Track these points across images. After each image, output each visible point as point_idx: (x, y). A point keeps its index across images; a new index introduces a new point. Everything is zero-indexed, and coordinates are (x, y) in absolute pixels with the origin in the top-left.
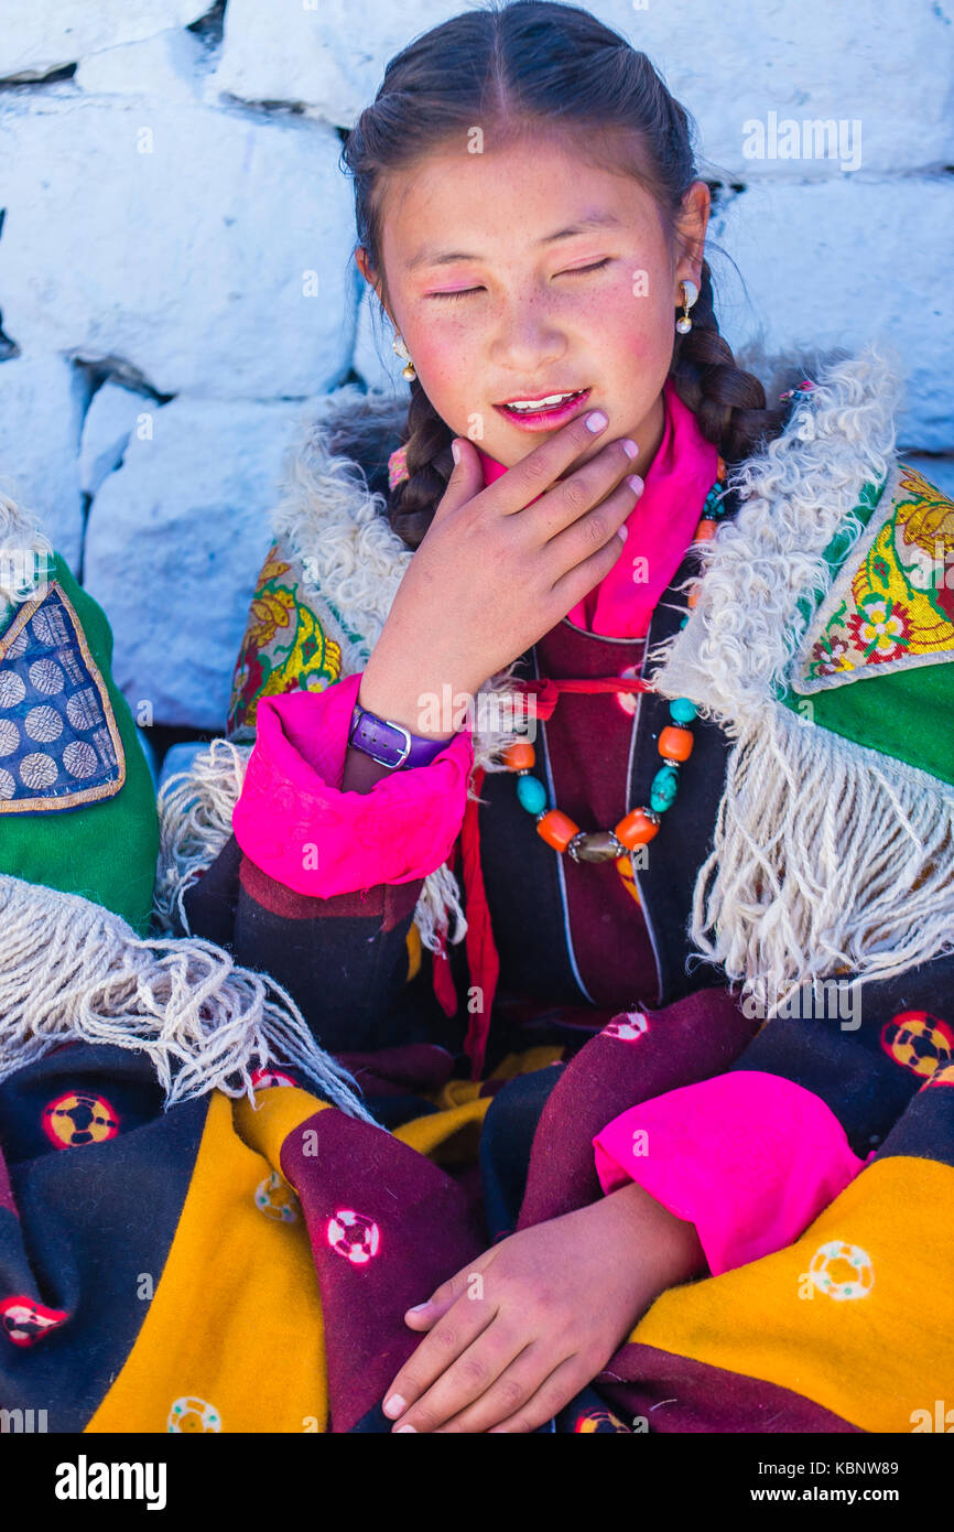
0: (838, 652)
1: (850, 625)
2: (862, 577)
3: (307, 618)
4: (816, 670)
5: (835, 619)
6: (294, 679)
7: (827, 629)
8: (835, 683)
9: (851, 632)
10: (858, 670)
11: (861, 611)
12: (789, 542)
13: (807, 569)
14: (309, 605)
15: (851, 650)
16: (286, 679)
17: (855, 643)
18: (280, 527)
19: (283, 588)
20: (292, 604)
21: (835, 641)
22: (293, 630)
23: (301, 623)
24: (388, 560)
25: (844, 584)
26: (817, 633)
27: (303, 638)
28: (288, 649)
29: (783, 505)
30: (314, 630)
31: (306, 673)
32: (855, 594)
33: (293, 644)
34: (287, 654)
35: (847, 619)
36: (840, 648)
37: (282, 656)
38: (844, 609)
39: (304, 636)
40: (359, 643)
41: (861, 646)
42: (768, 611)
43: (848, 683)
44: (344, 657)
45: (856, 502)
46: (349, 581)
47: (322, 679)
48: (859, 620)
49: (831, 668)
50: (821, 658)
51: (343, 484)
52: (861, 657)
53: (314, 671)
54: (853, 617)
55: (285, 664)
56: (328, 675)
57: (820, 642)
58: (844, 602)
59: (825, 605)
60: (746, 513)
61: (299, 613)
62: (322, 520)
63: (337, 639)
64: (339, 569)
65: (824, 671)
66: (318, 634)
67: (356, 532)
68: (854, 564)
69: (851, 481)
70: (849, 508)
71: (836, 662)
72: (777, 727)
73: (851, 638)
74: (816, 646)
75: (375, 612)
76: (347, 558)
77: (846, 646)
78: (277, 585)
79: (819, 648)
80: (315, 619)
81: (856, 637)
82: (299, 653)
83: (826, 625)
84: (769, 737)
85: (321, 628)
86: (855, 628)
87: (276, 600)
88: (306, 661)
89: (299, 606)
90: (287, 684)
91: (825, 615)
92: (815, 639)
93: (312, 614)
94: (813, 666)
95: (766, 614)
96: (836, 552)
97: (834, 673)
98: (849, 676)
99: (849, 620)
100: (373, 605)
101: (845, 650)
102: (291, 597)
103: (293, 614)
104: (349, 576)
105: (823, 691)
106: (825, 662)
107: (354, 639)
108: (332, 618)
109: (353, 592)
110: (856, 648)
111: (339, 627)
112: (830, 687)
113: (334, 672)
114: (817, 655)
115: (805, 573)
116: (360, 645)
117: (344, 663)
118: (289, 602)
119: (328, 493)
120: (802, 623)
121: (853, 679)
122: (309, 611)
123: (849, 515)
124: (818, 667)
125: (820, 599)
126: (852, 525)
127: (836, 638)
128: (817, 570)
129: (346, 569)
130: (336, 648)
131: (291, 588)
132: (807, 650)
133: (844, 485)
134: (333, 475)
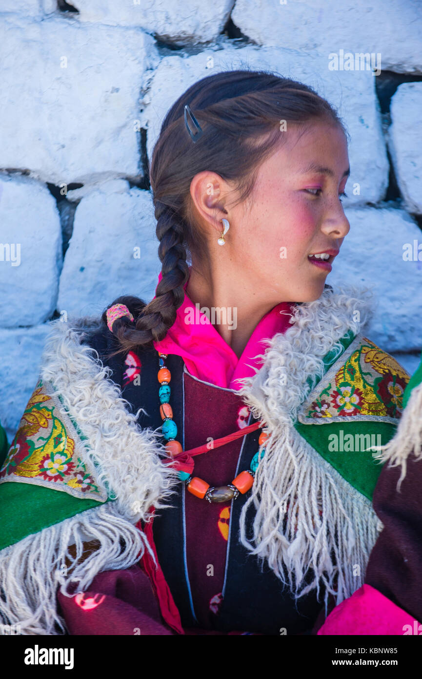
0: (324, 408)
1: (332, 396)
2: (341, 374)
3: (57, 424)
4: (312, 414)
5: (325, 392)
6: (47, 455)
7: (320, 396)
8: (320, 422)
9: (332, 399)
10: (333, 417)
11: (339, 390)
12: (307, 350)
13: (313, 363)
14: (60, 418)
15: (331, 408)
16: (44, 454)
17: (334, 404)
18: (47, 377)
19: (46, 408)
20: (50, 417)
21: (323, 402)
22: (50, 430)
23: (55, 427)
24: (110, 401)
25: (331, 375)
26: (315, 397)
27: (55, 435)
28: (46, 439)
29: (306, 333)
30: (62, 432)
31: (54, 453)
32: (337, 381)
33: (49, 438)
34: (46, 441)
35: (331, 392)
36: (326, 406)
37: (42, 442)
38: (330, 388)
39: (56, 433)
40: (85, 441)
41: (337, 406)
42: (295, 378)
43: (327, 423)
44: (76, 447)
45: (341, 335)
46: (86, 408)
47: (63, 456)
48: (337, 393)
49: (320, 415)
50: (314, 409)
51: (87, 358)
52: (336, 412)
53: (59, 453)
54: (334, 392)
55: (44, 446)
56: (66, 455)
57: (316, 402)
58: (330, 384)
59: (320, 384)
60: (290, 331)
61: (54, 422)
62: (74, 376)
63: (73, 438)
64: (81, 402)
65: (316, 416)
66: (63, 434)
67: (94, 385)
68: (338, 366)
69: (341, 327)
70: (337, 338)
71: (323, 413)
72: (290, 435)
73: (332, 402)
74: (313, 403)
75: (98, 426)
76: (87, 396)
77: (329, 405)
78: (41, 406)
79: (315, 405)
80: (63, 427)
81: (334, 401)
82: (52, 442)
83: (320, 394)
84: (285, 439)
85: (65, 431)
86: (335, 397)
87: (40, 413)
88: (55, 447)
89: (54, 418)
90: (44, 457)
91: (320, 389)
92: (314, 400)
93: (62, 424)
94: (311, 412)
95: (293, 379)
96: (329, 359)
97: (321, 417)
98: (328, 420)
99: (332, 393)
100: (97, 422)
101: (328, 408)
102: (50, 413)
103: (51, 422)
104: (86, 406)
105: (313, 425)
106: (317, 412)
107: (83, 438)
108: (73, 426)
109: (88, 415)
110: (334, 407)
111: (75, 432)
112: (317, 424)
113: (69, 456)
114: (314, 408)
115: (312, 365)
116: (86, 442)
117: (76, 450)
118: (49, 415)
119: (79, 362)
120: (308, 388)
121: (331, 421)
122: (60, 421)
123: (338, 343)
124: (313, 413)
125: (318, 380)
126: (339, 347)
127: (324, 401)
128: (318, 365)
129: (86, 402)
130: (72, 442)
131: (51, 408)
132: (309, 404)
133: (337, 328)
134: (82, 354)
